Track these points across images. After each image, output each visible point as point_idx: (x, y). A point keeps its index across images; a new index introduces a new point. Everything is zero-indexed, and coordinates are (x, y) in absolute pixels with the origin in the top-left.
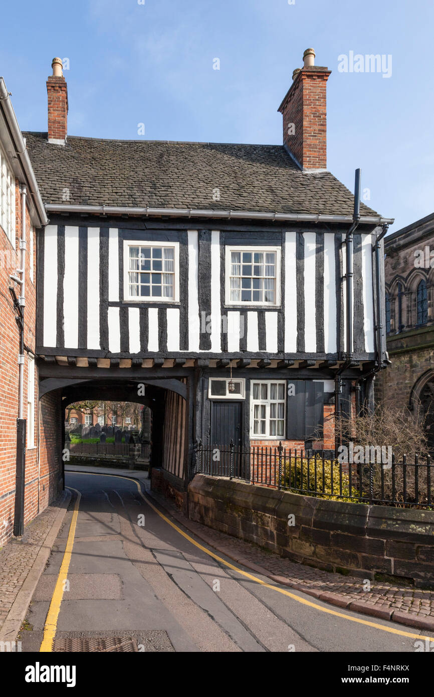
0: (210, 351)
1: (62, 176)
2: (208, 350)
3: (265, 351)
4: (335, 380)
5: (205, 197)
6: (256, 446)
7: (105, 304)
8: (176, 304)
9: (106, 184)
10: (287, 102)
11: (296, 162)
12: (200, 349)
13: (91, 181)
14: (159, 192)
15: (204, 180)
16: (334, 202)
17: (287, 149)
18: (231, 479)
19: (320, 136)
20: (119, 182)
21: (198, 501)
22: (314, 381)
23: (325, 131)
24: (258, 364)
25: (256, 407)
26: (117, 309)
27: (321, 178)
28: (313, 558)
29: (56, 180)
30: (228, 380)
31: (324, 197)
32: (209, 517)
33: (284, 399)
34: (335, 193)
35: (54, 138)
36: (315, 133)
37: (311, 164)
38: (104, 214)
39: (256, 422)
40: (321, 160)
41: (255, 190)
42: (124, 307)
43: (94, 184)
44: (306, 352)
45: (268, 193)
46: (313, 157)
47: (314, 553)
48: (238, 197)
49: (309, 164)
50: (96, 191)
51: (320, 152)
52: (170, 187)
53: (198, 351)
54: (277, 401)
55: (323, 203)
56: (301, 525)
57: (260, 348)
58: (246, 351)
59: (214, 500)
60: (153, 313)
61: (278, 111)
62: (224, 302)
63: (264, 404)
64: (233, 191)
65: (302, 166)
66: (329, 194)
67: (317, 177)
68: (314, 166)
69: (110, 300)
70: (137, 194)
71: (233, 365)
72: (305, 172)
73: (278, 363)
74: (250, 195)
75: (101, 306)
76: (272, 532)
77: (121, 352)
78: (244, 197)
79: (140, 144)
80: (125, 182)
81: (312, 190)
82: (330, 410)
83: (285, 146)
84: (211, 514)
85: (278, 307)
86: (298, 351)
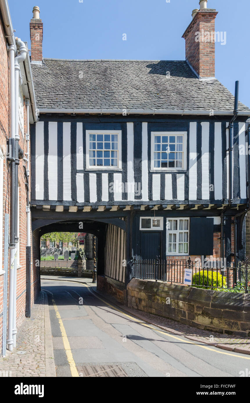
0: (141, 200)
1: (43, 87)
2: (140, 199)
3: (176, 199)
4: (221, 217)
5: (137, 100)
6: (170, 260)
7: (74, 172)
8: (120, 170)
9: (72, 92)
10: (188, 32)
11: (195, 73)
12: (135, 199)
13: (62, 90)
14: (107, 96)
15: (135, 87)
16: (221, 101)
17: (188, 63)
18: (156, 281)
19: (211, 56)
20: (81, 90)
21: (134, 295)
22: (207, 217)
23: (213, 52)
24: (172, 207)
25: (170, 235)
26: (82, 175)
27: (211, 84)
28: (211, 326)
29: (40, 91)
30: (152, 218)
31: (214, 97)
32: (142, 305)
33: (188, 229)
34: (221, 94)
35: (35, 60)
36: (208, 54)
37: (205, 74)
38: (74, 114)
39: (170, 245)
40: (212, 71)
41: (169, 93)
42: (86, 174)
43: (64, 92)
44: (202, 199)
45: (177, 95)
46: (206, 69)
47: (212, 323)
48: (158, 99)
49: (203, 74)
50: (67, 97)
51: (210, 66)
52: (114, 93)
53: (134, 200)
54: (183, 231)
55: (214, 101)
56: (203, 307)
57: (174, 198)
58: (164, 199)
59: (146, 294)
60: (105, 177)
61: (182, 37)
62: (150, 168)
63: (175, 233)
64: (154, 94)
65: (199, 76)
66: (218, 95)
67: (209, 83)
68: (207, 75)
69: (78, 169)
70: (93, 99)
71: (156, 208)
72: (201, 80)
73: (184, 207)
74: (166, 97)
75: (72, 172)
76: (184, 312)
77: (85, 202)
78: (162, 99)
79: (91, 63)
80: (84, 90)
81: (206, 93)
82: (218, 236)
83: (187, 61)
84: (143, 303)
85: (185, 171)
86: (197, 199)
